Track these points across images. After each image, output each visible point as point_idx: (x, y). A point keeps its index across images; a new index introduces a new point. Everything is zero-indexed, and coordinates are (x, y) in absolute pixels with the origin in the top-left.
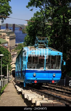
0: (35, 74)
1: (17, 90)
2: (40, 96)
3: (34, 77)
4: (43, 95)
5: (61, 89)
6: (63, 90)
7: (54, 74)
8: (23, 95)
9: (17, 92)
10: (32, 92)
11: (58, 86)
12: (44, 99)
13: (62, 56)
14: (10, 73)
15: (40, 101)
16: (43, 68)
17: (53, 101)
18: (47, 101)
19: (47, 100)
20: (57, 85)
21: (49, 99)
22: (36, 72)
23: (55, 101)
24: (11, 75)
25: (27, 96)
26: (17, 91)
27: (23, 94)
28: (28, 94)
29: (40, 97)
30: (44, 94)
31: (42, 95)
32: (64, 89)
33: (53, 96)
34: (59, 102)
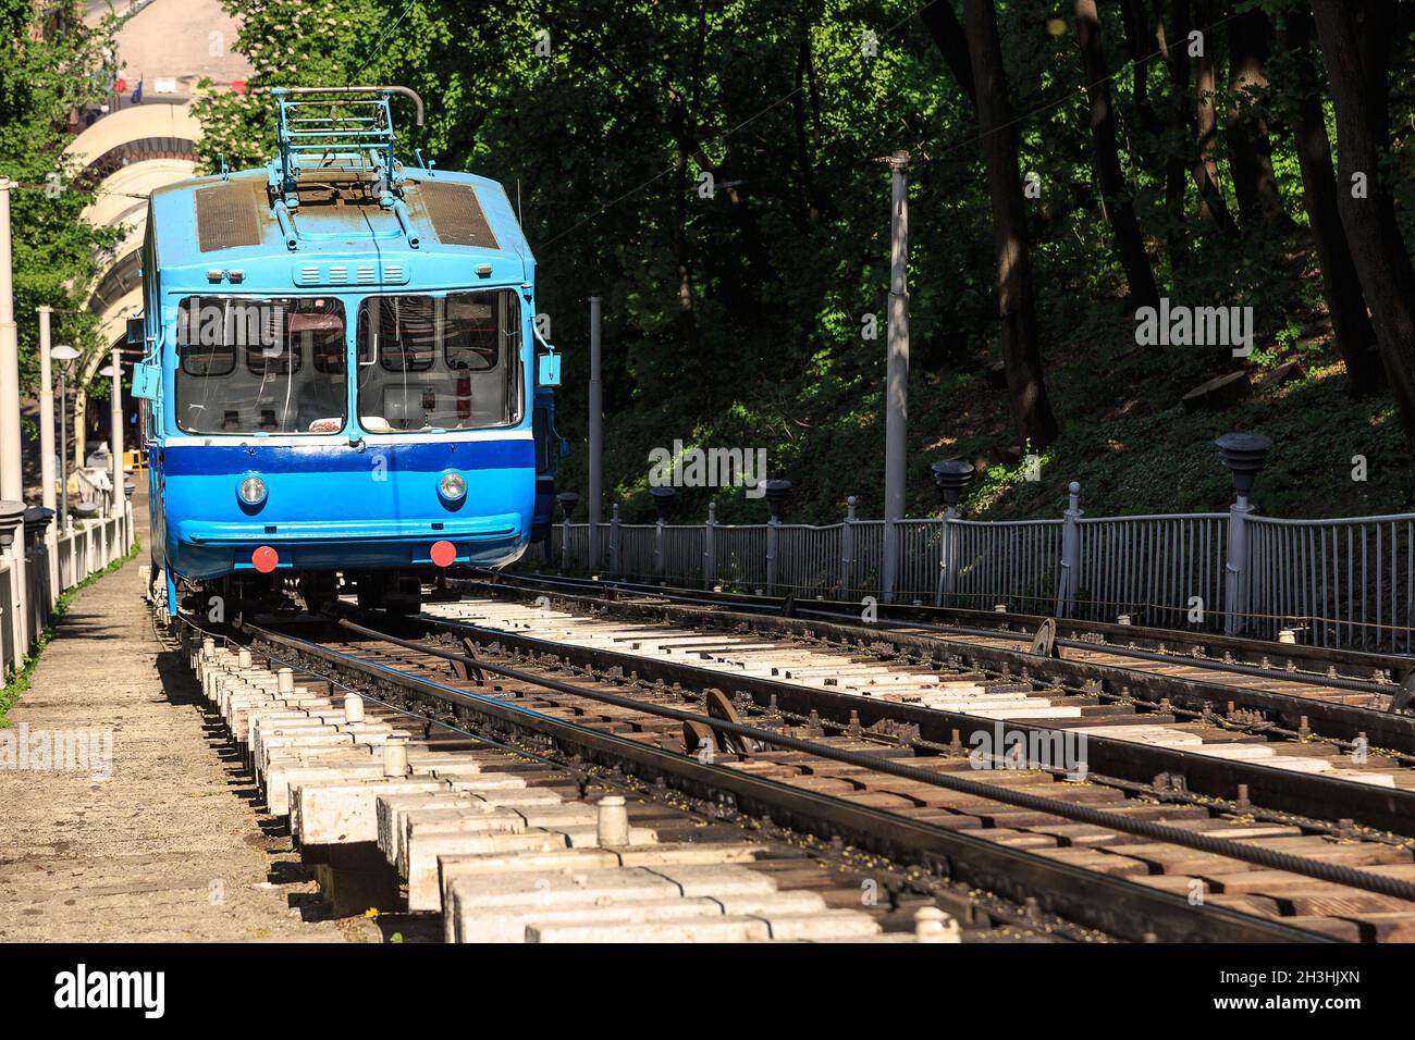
0: (253, 485)
3: (251, 510)
5: (1400, 741)
7: (450, 474)
8: (433, 922)
9: (280, 874)
10: (645, 836)
11: (1310, 692)
13: (531, 292)
22: (267, 462)
24: (98, 433)
27: (422, 899)
28: (543, 906)
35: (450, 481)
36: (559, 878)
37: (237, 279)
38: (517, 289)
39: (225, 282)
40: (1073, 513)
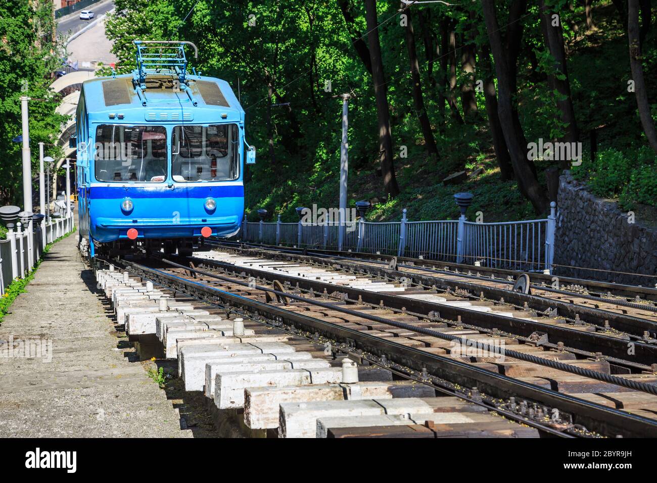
0: (127, 203)
1: (121, 321)
2: (318, 370)
4: (347, 361)
5: (516, 301)
6: (525, 316)
7: (209, 200)
8: (174, 362)
9: (121, 345)
10: (250, 332)
11: (485, 284)
12: (358, 391)
13: (243, 125)
14: (49, 178)
15: (318, 406)
16: (163, 177)
17: (430, 404)
18: (378, 411)
19: (377, 404)
20: (475, 270)
21: (396, 393)
22: (133, 194)
23: (453, 410)
24: (61, 188)
25: (208, 367)
26: (121, 329)
27: (171, 354)
28: (213, 357)
29: (324, 372)
30: (357, 347)
31: (336, 363)
32: (539, 306)
33: (435, 367)
34: (485, 419)
35: (210, 202)
36: (219, 347)
37: (121, 118)
38: (238, 124)
39: (116, 119)
40: (404, 220)
